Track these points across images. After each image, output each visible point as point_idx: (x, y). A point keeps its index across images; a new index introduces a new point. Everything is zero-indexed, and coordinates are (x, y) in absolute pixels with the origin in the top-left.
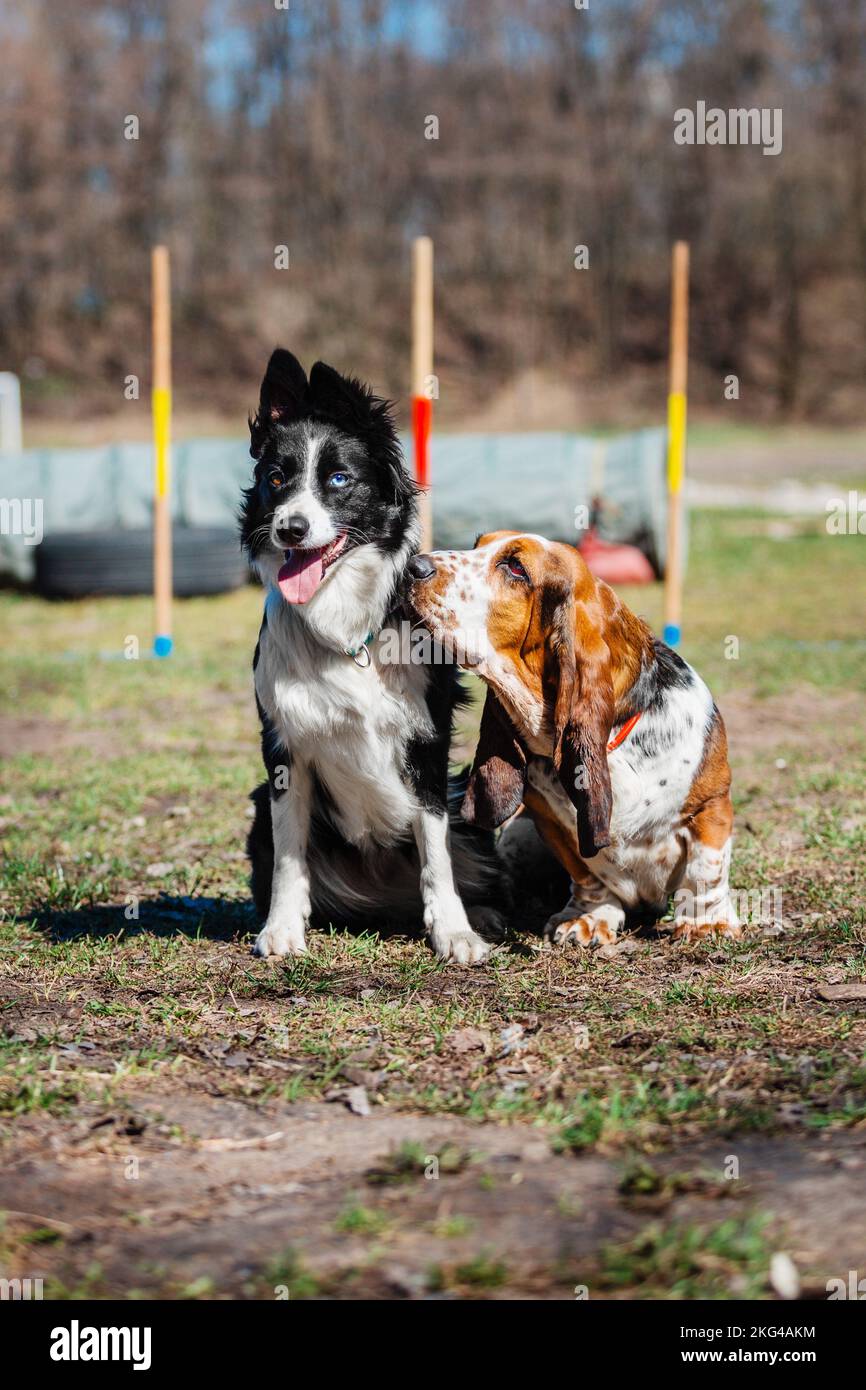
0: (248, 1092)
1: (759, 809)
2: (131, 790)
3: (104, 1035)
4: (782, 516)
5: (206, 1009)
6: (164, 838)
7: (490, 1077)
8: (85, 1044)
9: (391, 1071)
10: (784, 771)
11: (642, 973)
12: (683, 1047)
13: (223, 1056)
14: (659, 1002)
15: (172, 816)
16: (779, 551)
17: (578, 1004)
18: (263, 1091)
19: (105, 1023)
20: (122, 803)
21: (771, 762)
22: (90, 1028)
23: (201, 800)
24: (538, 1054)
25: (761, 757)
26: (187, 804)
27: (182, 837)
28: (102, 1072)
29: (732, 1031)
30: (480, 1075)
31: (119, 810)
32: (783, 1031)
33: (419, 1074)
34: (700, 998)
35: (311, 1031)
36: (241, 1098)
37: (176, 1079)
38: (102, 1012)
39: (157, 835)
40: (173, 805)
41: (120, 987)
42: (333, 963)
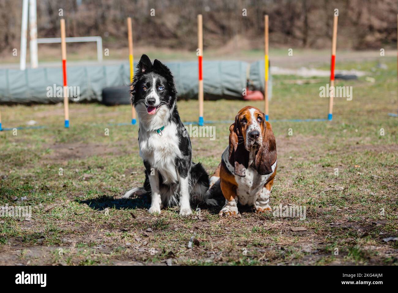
0: (143, 260)
1: (283, 173)
2: (122, 167)
3: (109, 242)
4: (301, 78)
5: (135, 234)
6: (130, 181)
7: (205, 255)
8: (103, 245)
9: (180, 253)
10: (291, 159)
11: (247, 222)
12: (255, 245)
13: (138, 248)
14: (250, 232)
15: (132, 174)
16: (299, 89)
17: (230, 232)
18: (147, 259)
19: (109, 238)
20: (119, 171)
21: (288, 157)
22: (105, 240)
23: (140, 170)
24: (218, 248)
25: (286, 155)
26: (136, 171)
27: (134, 181)
28: (107, 254)
29: (268, 240)
30: (203, 254)
31: (119, 173)
32: (281, 241)
33: (187, 254)
34: (261, 231)
35: (161, 241)
36: (142, 261)
37: (126, 256)
38: (109, 235)
39: (128, 180)
40: (132, 172)
41: (114, 228)
42: (169, 220)
